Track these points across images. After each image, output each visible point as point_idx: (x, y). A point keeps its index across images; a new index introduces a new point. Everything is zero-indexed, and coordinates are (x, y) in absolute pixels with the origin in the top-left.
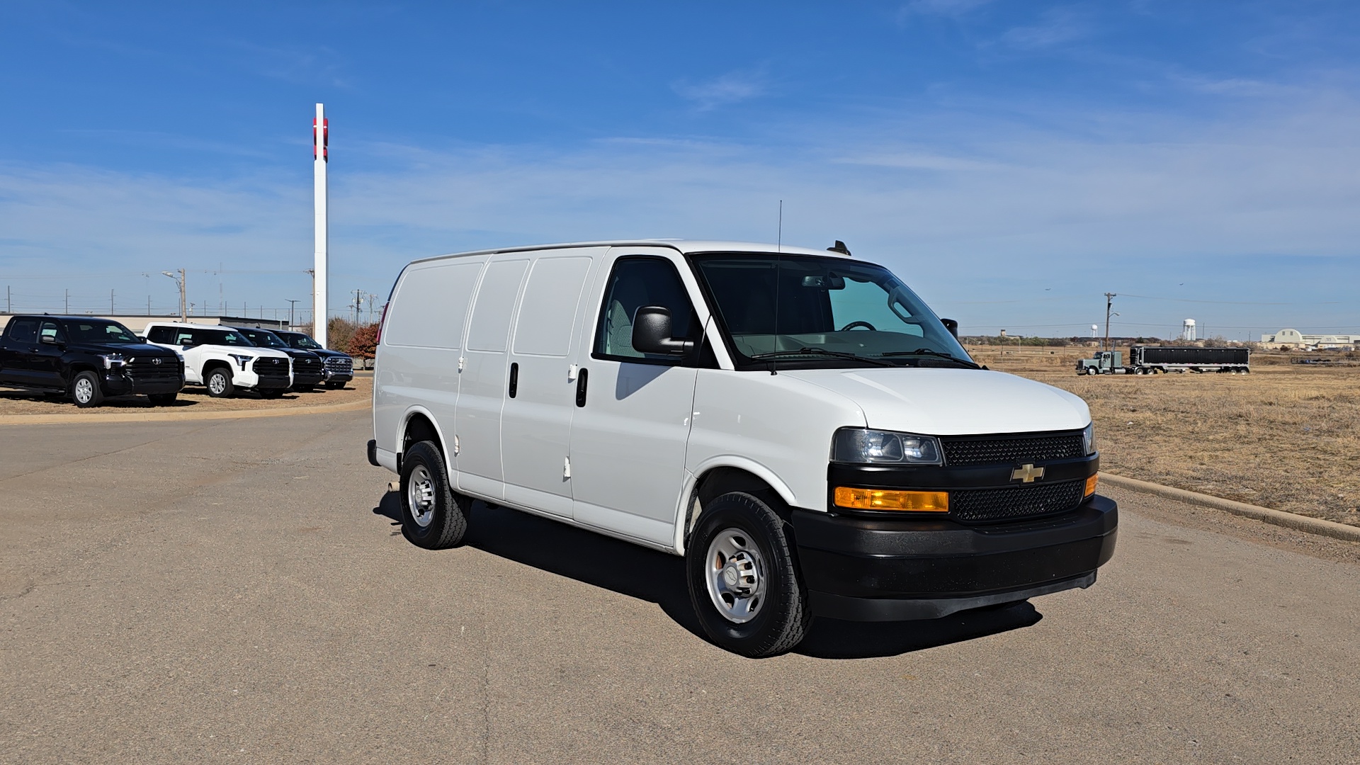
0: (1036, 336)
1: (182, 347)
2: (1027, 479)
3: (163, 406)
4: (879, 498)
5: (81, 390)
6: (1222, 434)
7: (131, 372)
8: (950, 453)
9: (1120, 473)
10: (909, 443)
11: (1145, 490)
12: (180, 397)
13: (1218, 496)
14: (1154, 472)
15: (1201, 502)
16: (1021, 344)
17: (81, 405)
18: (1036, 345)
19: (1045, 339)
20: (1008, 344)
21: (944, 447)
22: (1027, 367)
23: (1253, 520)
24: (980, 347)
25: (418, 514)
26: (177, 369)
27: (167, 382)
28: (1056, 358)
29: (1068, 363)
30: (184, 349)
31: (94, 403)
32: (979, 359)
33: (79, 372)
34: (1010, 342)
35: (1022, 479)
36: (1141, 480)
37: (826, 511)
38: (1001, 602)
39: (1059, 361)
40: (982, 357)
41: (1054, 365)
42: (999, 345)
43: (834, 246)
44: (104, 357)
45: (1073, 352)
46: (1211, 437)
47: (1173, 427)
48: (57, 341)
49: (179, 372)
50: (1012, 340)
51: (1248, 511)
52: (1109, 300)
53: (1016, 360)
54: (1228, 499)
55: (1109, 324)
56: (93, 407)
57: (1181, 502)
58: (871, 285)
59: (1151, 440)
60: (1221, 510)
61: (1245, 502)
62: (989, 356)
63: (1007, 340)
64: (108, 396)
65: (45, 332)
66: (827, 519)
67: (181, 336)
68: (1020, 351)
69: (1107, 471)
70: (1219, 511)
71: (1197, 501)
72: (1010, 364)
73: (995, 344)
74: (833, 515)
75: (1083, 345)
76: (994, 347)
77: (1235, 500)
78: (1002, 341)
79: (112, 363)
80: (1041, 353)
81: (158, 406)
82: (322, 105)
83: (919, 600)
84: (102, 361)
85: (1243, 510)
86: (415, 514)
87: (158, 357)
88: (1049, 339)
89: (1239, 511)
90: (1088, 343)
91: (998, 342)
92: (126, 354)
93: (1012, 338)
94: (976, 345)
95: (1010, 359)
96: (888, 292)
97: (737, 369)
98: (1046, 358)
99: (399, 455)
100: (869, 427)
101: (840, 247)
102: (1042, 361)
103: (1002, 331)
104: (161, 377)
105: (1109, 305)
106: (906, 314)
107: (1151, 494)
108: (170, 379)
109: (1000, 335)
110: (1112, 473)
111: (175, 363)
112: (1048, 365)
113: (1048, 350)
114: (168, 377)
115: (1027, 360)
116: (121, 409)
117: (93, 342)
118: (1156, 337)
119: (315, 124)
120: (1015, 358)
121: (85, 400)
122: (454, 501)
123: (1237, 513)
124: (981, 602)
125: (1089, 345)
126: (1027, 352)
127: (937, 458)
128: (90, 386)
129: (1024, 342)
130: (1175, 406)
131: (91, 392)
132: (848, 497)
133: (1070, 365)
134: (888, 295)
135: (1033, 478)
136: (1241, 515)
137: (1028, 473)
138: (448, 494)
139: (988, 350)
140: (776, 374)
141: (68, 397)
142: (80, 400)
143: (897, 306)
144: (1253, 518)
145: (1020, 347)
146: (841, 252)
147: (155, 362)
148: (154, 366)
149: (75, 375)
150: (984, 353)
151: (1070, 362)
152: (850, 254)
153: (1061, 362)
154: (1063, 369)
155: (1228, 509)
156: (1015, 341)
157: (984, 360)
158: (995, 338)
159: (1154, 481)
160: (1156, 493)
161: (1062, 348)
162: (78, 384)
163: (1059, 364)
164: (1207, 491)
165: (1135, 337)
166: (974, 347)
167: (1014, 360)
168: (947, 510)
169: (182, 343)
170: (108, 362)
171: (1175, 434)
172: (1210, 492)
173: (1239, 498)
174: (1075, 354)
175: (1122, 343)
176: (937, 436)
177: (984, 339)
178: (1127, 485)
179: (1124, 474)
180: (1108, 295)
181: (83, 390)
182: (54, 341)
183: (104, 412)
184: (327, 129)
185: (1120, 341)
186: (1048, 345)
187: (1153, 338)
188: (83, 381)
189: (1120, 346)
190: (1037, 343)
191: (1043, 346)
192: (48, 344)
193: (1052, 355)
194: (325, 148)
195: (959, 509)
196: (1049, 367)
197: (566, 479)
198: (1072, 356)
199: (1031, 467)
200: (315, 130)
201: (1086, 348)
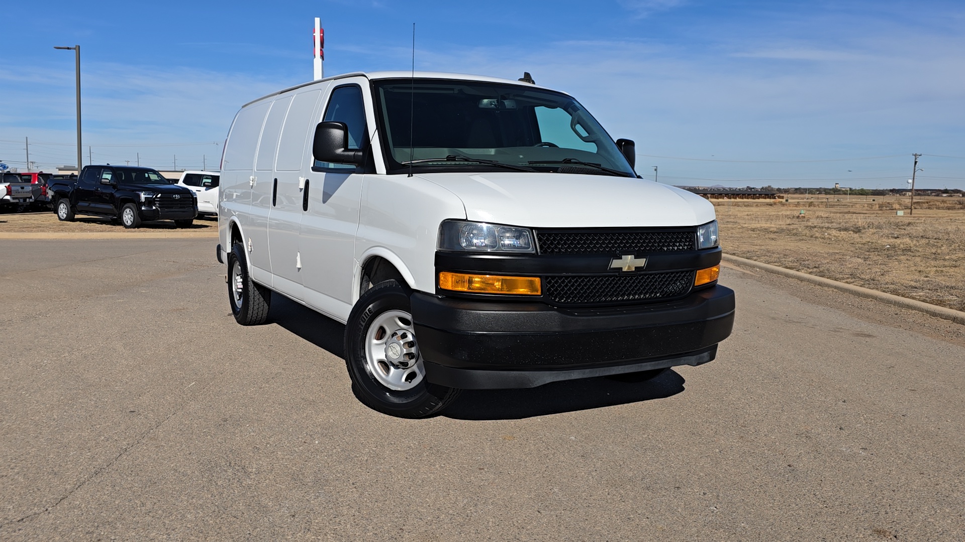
0: (862, 188)
1: (205, 188)
2: (626, 268)
3: (182, 228)
4: (478, 282)
5: (127, 216)
6: (957, 255)
7: (159, 204)
8: (545, 243)
9: (853, 282)
10: (508, 235)
11: (867, 296)
12: (195, 222)
13: (924, 301)
14: (881, 282)
15: (907, 305)
16: (850, 194)
17: (127, 227)
18: (862, 194)
19: (869, 190)
20: (840, 194)
21: (539, 240)
22: (851, 211)
23: (945, 321)
24: (817, 196)
25: (238, 298)
26: (192, 203)
27: (184, 212)
28: (876, 204)
29: (885, 208)
30: (206, 190)
31: (136, 225)
32: (814, 205)
33: (125, 204)
34: (841, 192)
35: (622, 268)
36: (867, 288)
37: (434, 293)
38: (597, 375)
39: (877, 206)
40: (816, 204)
41: (873, 209)
42: (833, 194)
43: (523, 77)
44: (140, 193)
45: (891, 200)
46: (947, 257)
47: (920, 250)
48: (112, 182)
49: (193, 204)
50: (843, 191)
51: (943, 313)
52: (916, 159)
53: (844, 205)
54: (931, 303)
55: (915, 177)
56: (134, 228)
57: (892, 306)
58: (559, 111)
59: (896, 259)
60: (922, 312)
61: (944, 306)
62: (822, 202)
63: (839, 190)
64: (144, 221)
65: (105, 176)
66: (436, 301)
67: (204, 180)
68: (848, 199)
69: (844, 281)
70: (920, 313)
71: (905, 305)
72: (839, 208)
73: (829, 194)
74: (440, 297)
75: (900, 195)
76: (828, 196)
77: (936, 305)
78: (836, 191)
79: (145, 198)
80: (865, 200)
81: (179, 228)
82: (319, 19)
83: (512, 372)
84: (139, 196)
85: (939, 312)
86: (237, 298)
87: (178, 194)
88: (872, 190)
89: (936, 313)
90: (904, 193)
91: (832, 192)
92: (155, 191)
93: (844, 189)
94: (814, 194)
95: (839, 205)
96: (571, 115)
97: (388, 173)
98: (868, 204)
99: (228, 254)
100: (469, 219)
101: (527, 77)
102: (864, 207)
103: (836, 184)
104: (181, 208)
105: (916, 163)
106: (584, 134)
107: (871, 299)
108: (186, 209)
109: (834, 187)
110: (847, 282)
111: (190, 198)
112: (869, 209)
113: (870, 199)
114: (185, 208)
115: (852, 206)
116: (151, 229)
117: (135, 183)
118: (959, 189)
119: (314, 33)
120: (843, 204)
121: (129, 223)
122: (256, 289)
123: (934, 314)
124: (575, 375)
125: (905, 195)
126: (854, 200)
127: (531, 247)
128: (132, 214)
129: (852, 192)
130: (930, 234)
131: (132, 218)
132: (449, 281)
133: (886, 210)
134: (571, 117)
135: (634, 268)
136: (937, 316)
137: (628, 263)
138: (250, 284)
139: (823, 198)
140: (412, 176)
141: (117, 221)
142: (126, 223)
143: (579, 127)
144: (945, 319)
145: (848, 196)
146: (526, 82)
147: (175, 197)
148: (175, 200)
149: (123, 206)
150: (819, 200)
151: (886, 207)
152: (534, 83)
153: (879, 207)
154: (880, 212)
155: (927, 312)
156: (846, 192)
157: (818, 205)
158: (830, 190)
159: (877, 289)
160: (875, 298)
161: (882, 197)
162: (125, 212)
163: (877, 208)
164: (917, 297)
165: (942, 189)
166: (813, 196)
167: (842, 205)
168: (539, 293)
169: (204, 185)
170: (143, 196)
171: (919, 254)
172: (918, 297)
173: (941, 303)
174: (892, 201)
175: (931, 193)
176: (532, 228)
177: (822, 190)
178: (855, 291)
179: (855, 284)
180: (915, 155)
181: (128, 216)
182: (109, 182)
183: (140, 232)
184: (323, 36)
185: (929, 192)
186: (872, 195)
187: (956, 190)
188: (128, 210)
189: (929, 196)
190: (862, 193)
191: (866, 195)
192: (105, 184)
193: (874, 202)
194: (321, 50)
195: (553, 293)
196: (869, 210)
197: (299, 269)
198: (888, 203)
199: (631, 258)
200: (314, 36)
201: (902, 197)
